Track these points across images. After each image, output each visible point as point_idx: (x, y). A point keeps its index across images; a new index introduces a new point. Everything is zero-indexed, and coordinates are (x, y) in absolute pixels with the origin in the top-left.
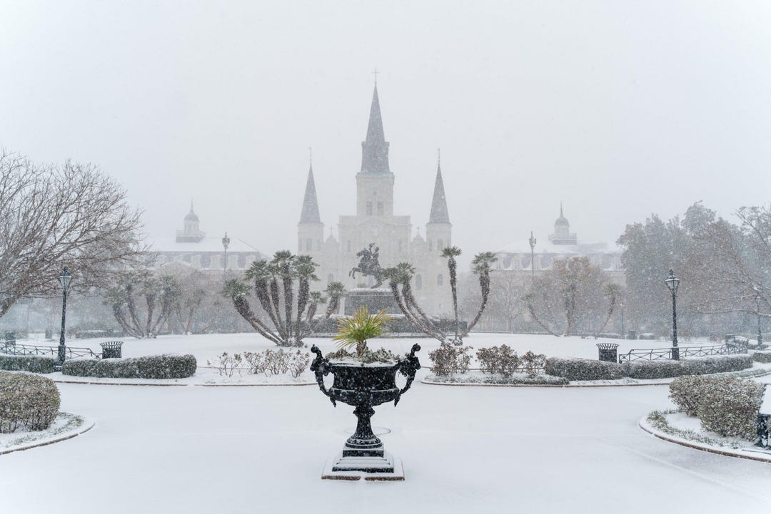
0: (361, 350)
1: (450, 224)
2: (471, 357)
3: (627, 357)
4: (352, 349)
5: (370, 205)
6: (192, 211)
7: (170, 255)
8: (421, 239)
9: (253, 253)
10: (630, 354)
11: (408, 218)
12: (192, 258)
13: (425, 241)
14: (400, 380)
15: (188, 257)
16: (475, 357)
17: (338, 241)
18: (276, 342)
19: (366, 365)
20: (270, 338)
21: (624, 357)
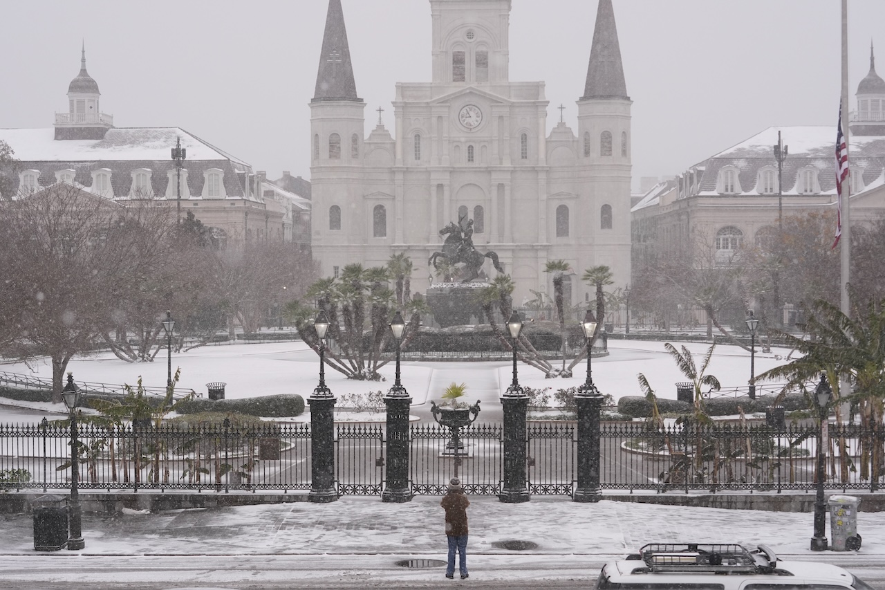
0: (454, 403)
1: (628, 98)
2: (550, 397)
3: (708, 396)
4: (450, 402)
5: (458, 60)
6: (84, 72)
7: (48, 169)
8: (569, 131)
9: (217, 163)
10: (710, 392)
11: (538, 87)
12: (94, 175)
13: (576, 134)
14: (471, 416)
15: (85, 172)
16: (553, 397)
17: (393, 137)
18: (347, 374)
19: (456, 410)
20: (340, 370)
21: (706, 396)
